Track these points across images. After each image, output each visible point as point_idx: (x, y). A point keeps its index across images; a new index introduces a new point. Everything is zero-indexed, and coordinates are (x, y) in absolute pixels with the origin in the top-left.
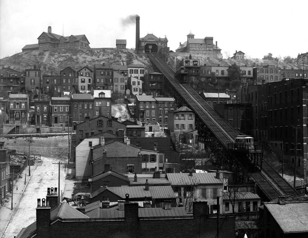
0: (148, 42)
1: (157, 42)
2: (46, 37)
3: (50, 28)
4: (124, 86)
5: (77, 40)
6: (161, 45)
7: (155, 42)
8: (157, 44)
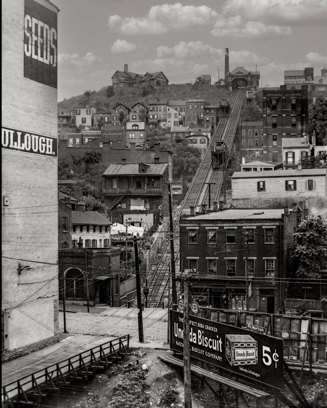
0: (235, 76)
1: (246, 76)
2: (120, 76)
3: (126, 66)
4: (178, 122)
5: (153, 77)
6: (252, 79)
7: (244, 76)
8: (247, 79)
